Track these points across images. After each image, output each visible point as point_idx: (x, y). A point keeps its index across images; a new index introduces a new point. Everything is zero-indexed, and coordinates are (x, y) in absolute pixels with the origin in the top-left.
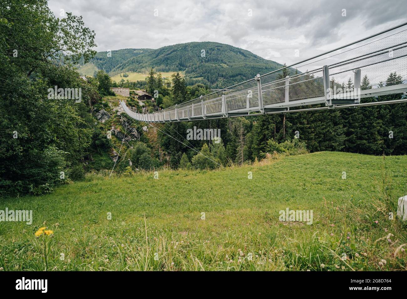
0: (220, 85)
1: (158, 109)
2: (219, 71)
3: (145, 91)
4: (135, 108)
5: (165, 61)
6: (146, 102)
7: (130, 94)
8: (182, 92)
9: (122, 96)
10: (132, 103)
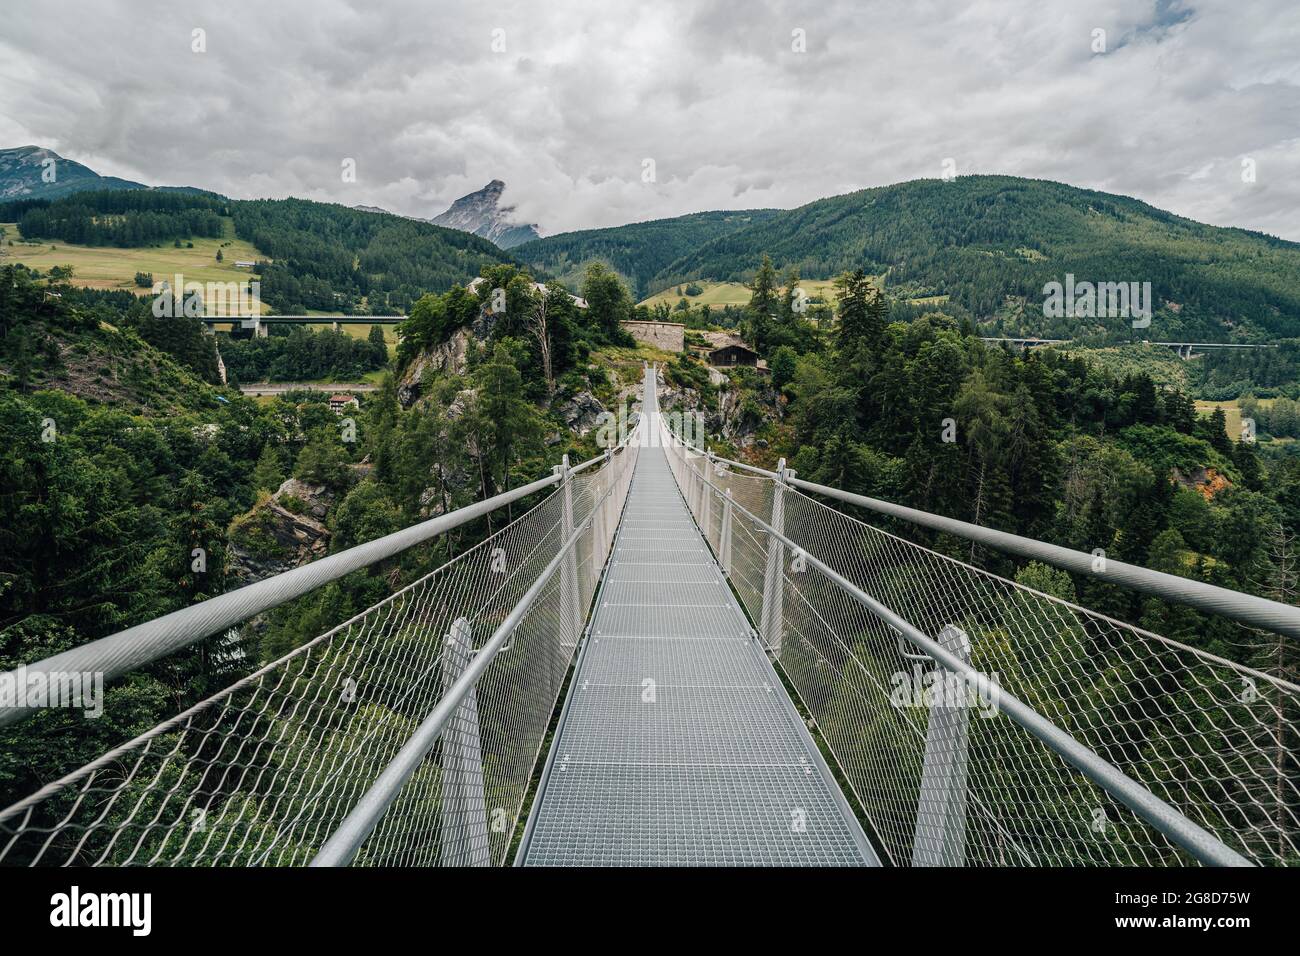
0: (1012, 323)
1: (774, 400)
2: (1010, 274)
3: (738, 334)
4: (694, 392)
5: (819, 245)
6: (734, 374)
7: (687, 342)
8: (871, 340)
9: (657, 348)
10: (684, 374)
